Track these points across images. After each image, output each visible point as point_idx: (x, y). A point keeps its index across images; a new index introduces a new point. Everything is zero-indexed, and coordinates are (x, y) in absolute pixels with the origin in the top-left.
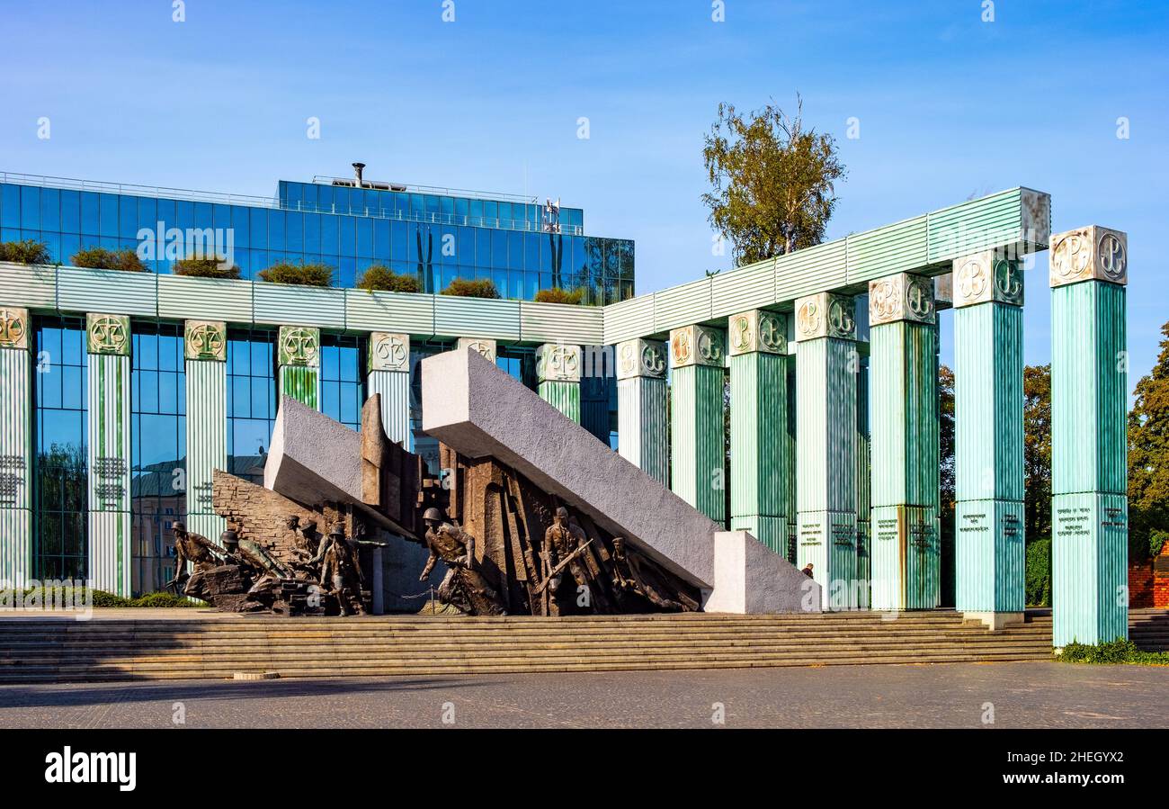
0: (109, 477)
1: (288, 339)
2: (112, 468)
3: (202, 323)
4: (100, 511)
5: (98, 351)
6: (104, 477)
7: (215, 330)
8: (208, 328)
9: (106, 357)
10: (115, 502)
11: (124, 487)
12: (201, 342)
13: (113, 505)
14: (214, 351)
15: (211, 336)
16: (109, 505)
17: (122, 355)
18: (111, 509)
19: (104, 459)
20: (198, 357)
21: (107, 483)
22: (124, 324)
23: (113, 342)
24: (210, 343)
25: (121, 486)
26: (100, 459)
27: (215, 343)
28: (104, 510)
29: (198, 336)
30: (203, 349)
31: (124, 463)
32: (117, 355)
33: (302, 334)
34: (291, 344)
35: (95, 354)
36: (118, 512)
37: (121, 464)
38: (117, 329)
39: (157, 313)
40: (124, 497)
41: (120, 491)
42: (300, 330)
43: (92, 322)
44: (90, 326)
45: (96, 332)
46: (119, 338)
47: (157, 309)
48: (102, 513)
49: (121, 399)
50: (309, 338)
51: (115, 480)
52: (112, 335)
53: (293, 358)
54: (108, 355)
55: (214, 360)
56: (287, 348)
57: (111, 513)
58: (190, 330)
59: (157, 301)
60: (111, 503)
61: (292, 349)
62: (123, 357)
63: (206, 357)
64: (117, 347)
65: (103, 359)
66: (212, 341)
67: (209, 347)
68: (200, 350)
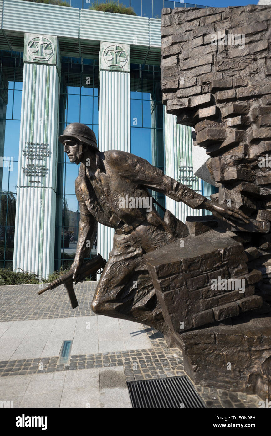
0: (36, 159)
2: (39, 152)
4: (27, 187)
5: (32, 61)
6: (31, 159)
9: (38, 66)
10: (40, 180)
11: (48, 167)
12: (111, 58)
13: (38, 182)
14: (121, 64)
15: (119, 53)
16: (34, 182)
17: (50, 65)
18: (36, 185)
19: (32, 144)
20: (109, 68)
21: (34, 163)
22: (53, 42)
23: (44, 54)
24: (118, 58)
25: (45, 166)
26: (29, 144)
27: (122, 59)
28: (30, 186)
29: (109, 53)
30: (113, 63)
31: (48, 147)
32: (47, 64)
35: (30, 63)
36: (42, 187)
37: (46, 148)
38: (48, 45)
39: (79, 36)
40: (47, 175)
41: (44, 170)
43: (28, 39)
44: (26, 42)
45: (31, 47)
46: (48, 51)
47: (79, 33)
48: (29, 189)
49: (48, 97)
51: (41, 161)
52: (43, 49)
54: (40, 64)
55: (122, 71)
57: (36, 189)
58: (103, 49)
59: (79, 27)
60: (36, 180)
62: (52, 67)
63: (115, 69)
64: (47, 58)
65: (36, 67)
66: (120, 57)
67: (118, 61)
68: (110, 63)
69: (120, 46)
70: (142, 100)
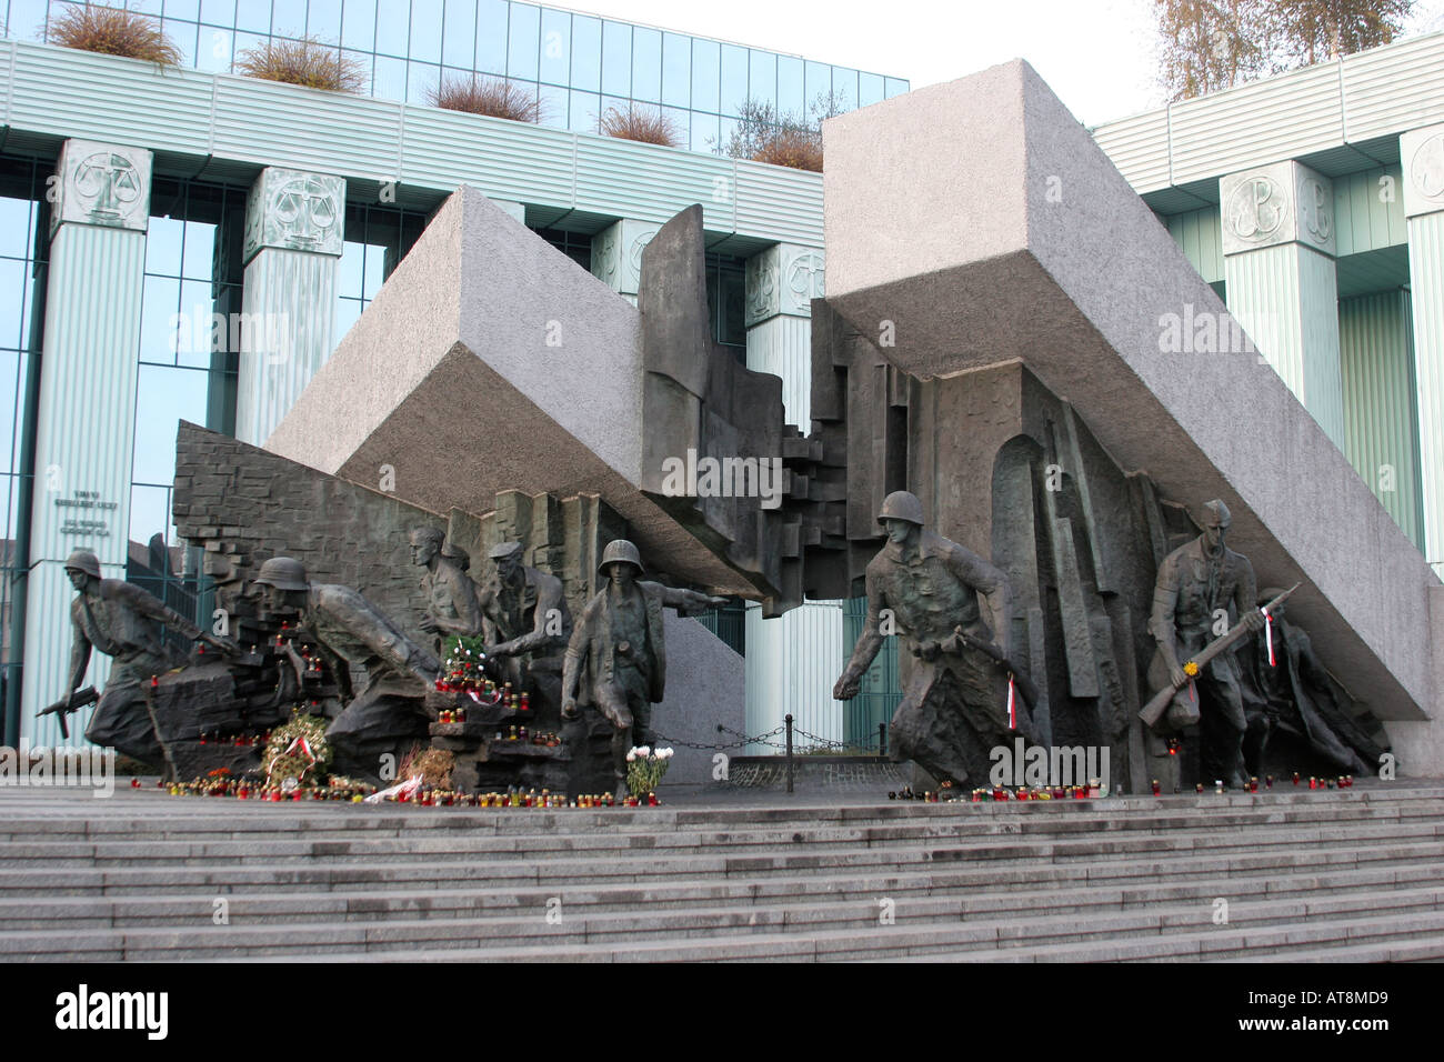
1: (280, 196)
3: (102, 148)
7: (129, 166)
8: (117, 160)
12: (95, 189)
14: (123, 210)
15: (117, 176)
20: (87, 219)
24: (115, 190)
27: (126, 194)
29: (92, 175)
30: (99, 204)
33: (310, 188)
34: (288, 207)
42: (307, 177)
47: (8, 112)
50: (324, 196)
53: (288, 233)
55: (122, 228)
56: (280, 213)
58: (74, 162)
61: (287, 216)
63: (105, 222)
66: (121, 185)
67: (113, 199)
68: (91, 205)
69: (125, 153)
70: (181, 278)
